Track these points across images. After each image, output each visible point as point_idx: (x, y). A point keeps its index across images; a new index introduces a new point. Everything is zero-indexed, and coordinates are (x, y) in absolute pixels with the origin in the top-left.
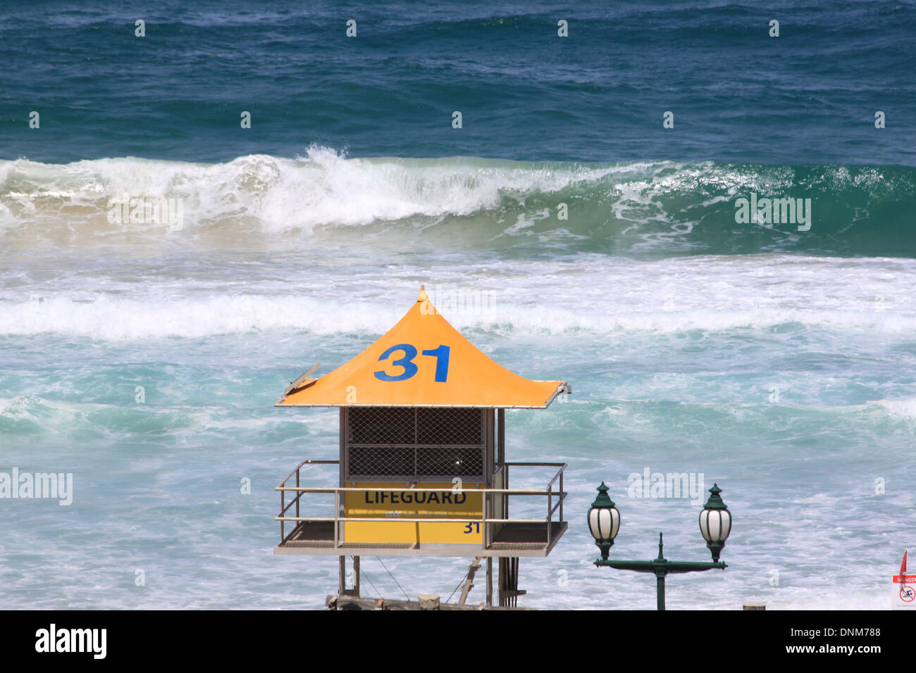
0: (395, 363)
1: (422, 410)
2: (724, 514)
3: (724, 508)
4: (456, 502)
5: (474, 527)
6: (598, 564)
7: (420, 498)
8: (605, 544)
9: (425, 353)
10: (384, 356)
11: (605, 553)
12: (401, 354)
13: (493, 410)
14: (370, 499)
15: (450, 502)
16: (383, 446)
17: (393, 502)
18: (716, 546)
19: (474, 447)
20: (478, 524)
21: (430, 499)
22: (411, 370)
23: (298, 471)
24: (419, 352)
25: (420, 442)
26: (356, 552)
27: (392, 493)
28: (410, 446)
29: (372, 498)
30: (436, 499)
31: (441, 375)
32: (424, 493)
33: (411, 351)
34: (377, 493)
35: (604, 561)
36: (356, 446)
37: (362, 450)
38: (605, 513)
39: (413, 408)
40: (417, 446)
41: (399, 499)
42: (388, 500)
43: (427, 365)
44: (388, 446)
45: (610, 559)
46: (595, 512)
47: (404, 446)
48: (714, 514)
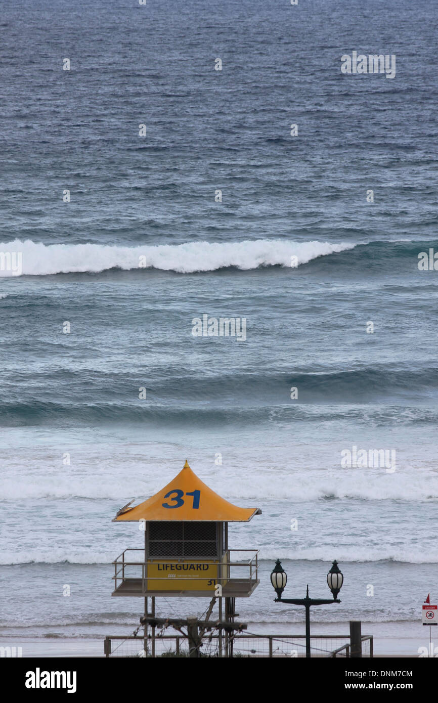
0: (173, 499)
1: (186, 523)
2: (339, 575)
3: (339, 572)
4: (204, 569)
5: (213, 582)
6: (276, 600)
7: (185, 568)
8: (279, 590)
9: (188, 494)
10: (167, 496)
11: (279, 595)
12: (175, 495)
13: (222, 522)
14: (160, 568)
15: (200, 569)
16: (167, 541)
17: (171, 569)
18: (335, 591)
19: (213, 541)
20: (215, 580)
21: (190, 568)
22: (181, 503)
23: (123, 554)
24: (185, 494)
25: (185, 539)
26: (153, 595)
27: (171, 565)
28: (181, 541)
29: (161, 567)
30: (194, 568)
31: (196, 505)
32: (188, 565)
33: (180, 493)
34: (164, 565)
35: (279, 600)
36: (153, 541)
37: (156, 543)
38: (279, 575)
39: (182, 522)
40: (185, 541)
41: (175, 568)
42: (169, 569)
43: (188, 500)
44: (170, 541)
45: (282, 598)
46: (274, 574)
47: (177, 541)
48: (334, 575)
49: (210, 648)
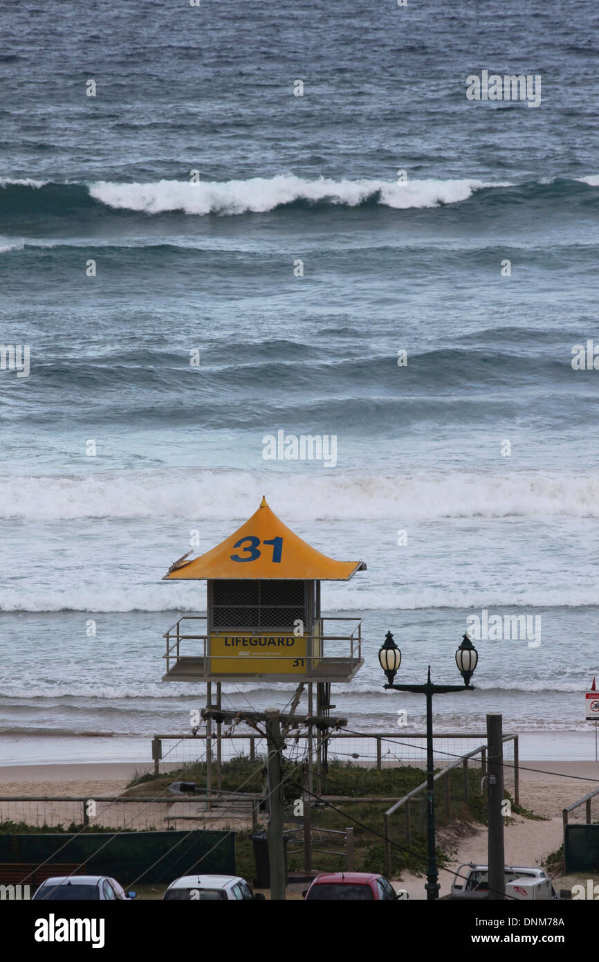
0: (245, 549)
1: (263, 581)
2: (472, 652)
3: (473, 648)
4: (288, 645)
5: (300, 662)
6: (386, 687)
7: (263, 643)
8: (390, 674)
9: (266, 542)
10: (237, 545)
11: (391, 679)
12: (249, 544)
13: (313, 581)
14: (228, 643)
15: (283, 645)
16: (236, 606)
17: (244, 645)
18: (467, 674)
19: (300, 607)
20: (302, 659)
21: (270, 643)
22: (256, 554)
23: (178, 624)
24: (262, 542)
25: (262, 604)
26: (219, 679)
27: (243, 638)
28: (256, 607)
29: (229, 642)
30: (274, 643)
31: (277, 558)
32: (265, 639)
33: (256, 541)
34: (233, 638)
35: (390, 686)
36: (218, 606)
37: (222, 609)
38: (390, 652)
39: (257, 581)
40: (261, 607)
41: (248, 643)
42: (240, 644)
43: (267, 551)
44: (241, 606)
45: (394, 683)
46: (384, 651)
47: (251, 607)
48: (466, 653)
49: (296, 750)
